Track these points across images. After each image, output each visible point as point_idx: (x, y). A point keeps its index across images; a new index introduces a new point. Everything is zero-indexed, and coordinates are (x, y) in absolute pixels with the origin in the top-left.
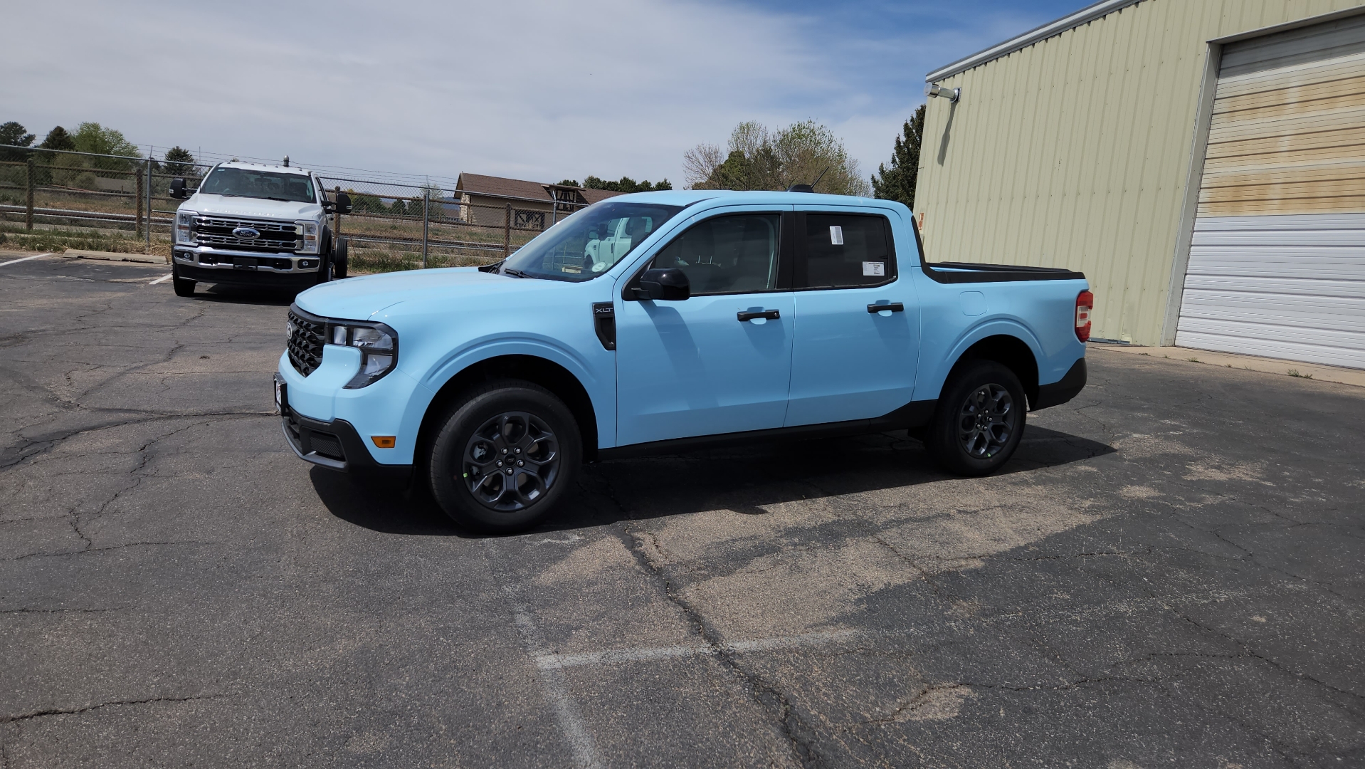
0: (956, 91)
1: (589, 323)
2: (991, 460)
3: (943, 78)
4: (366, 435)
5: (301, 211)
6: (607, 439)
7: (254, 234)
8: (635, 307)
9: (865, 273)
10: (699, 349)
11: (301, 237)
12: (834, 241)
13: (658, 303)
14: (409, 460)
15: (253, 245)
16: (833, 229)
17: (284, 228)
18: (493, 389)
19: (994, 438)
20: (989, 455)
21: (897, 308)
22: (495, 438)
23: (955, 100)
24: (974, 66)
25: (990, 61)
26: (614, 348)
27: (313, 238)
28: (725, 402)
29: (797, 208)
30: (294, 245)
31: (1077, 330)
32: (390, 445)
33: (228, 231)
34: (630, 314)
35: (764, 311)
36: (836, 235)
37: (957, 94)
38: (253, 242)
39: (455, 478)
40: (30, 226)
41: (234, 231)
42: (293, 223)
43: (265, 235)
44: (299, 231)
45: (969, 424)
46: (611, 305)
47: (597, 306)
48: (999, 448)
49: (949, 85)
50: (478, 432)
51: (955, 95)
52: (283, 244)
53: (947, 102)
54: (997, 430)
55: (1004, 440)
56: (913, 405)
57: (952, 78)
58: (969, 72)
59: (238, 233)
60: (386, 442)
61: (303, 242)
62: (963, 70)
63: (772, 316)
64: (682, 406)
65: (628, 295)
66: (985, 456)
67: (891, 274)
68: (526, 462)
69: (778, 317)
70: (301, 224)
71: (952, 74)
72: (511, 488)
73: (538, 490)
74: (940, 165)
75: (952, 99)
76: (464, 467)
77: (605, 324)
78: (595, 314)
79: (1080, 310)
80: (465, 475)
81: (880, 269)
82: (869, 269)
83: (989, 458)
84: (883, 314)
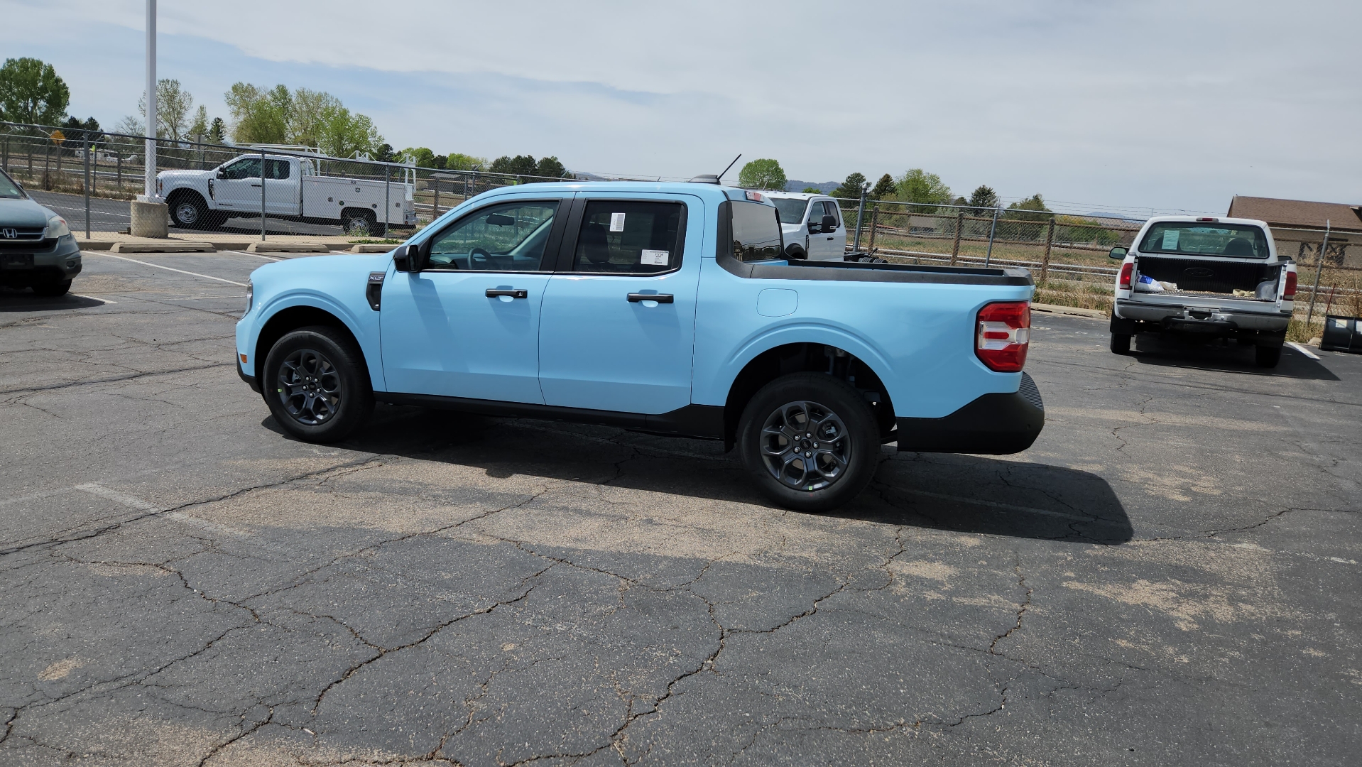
1: (363, 288)
2: (811, 494)
4: (239, 353)
6: (378, 384)
8: (402, 277)
9: (643, 262)
10: (449, 318)
12: (613, 228)
14: (253, 373)
16: (615, 216)
19: (817, 468)
20: (810, 488)
21: (668, 300)
22: (298, 367)
26: (379, 309)
28: (475, 369)
29: (579, 196)
31: (983, 356)
34: (397, 283)
35: (512, 290)
36: (617, 222)
39: (272, 391)
46: (383, 275)
47: (372, 275)
48: (826, 483)
50: (288, 360)
55: (832, 475)
56: (692, 409)
60: (244, 359)
63: (521, 295)
64: (437, 367)
66: (803, 488)
67: (676, 263)
68: (322, 391)
69: (525, 295)
76: (279, 384)
77: (374, 291)
78: (370, 280)
79: (987, 327)
80: (279, 390)
81: (662, 258)
82: (649, 257)
83: (808, 491)
84: (648, 304)
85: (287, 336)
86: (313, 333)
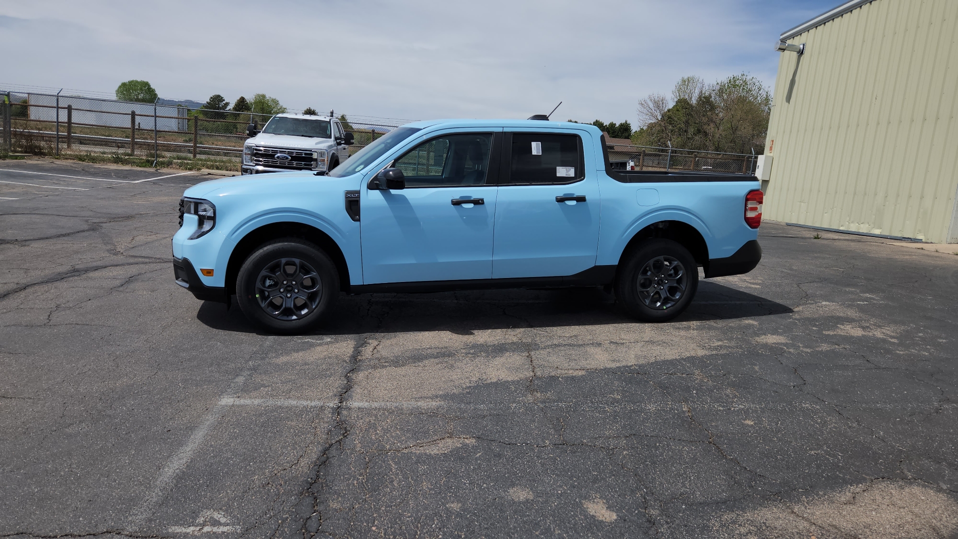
0: (801, 47)
1: (341, 203)
2: (665, 311)
3: (793, 36)
4: (197, 268)
5: (317, 144)
6: (355, 279)
7: (287, 158)
8: (376, 194)
9: (558, 175)
10: (422, 223)
11: (316, 160)
12: (534, 152)
13: (393, 192)
14: (222, 284)
15: (287, 165)
16: (534, 144)
17: (305, 154)
18: (275, 243)
19: (669, 295)
20: (665, 308)
21: (581, 199)
22: (277, 274)
23: (801, 53)
24: (816, 26)
25: (828, 22)
26: (359, 220)
27: (324, 160)
28: (442, 259)
29: (506, 130)
30: (312, 165)
31: (748, 220)
32: (210, 275)
33: (272, 156)
34: (372, 199)
35: (472, 199)
36: (536, 148)
37: (802, 48)
38: (287, 163)
39: (250, 297)
40: (195, 156)
41: (276, 156)
42: (311, 151)
43: (294, 158)
44: (315, 156)
45: (647, 284)
46: (358, 192)
47: (348, 193)
48: (673, 303)
49: (797, 42)
50: (266, 269)
51: (800, 49)
52: (305, 165)
53: (795, 55)
54: (672, 290)
55: (677, 297)
56: (596, 268)
57: (799, 36)
58: (812, 31)
59: (278, 157)
60: (209, 272)
61: (317, 163)
62: (808, 29)
63: (478, 202)
64: (411, 261)
65: (372, 186)
66: (661, 308)
67: (580, 175)
68: (300, 291)
69: (483, 203)
70: (316, 152)
71: (799, 33)
72: (288, 305)
73: (307, 309)
74: (788, 103)
75: (798, 52)
76: (256, 291)
77: (353, 204)
78: (346, 198)
79: (750, 205)
80: (257, 296)
81: (571, 172)
82: (561, 172)
83: (664, 309)
84: (569, 203)
85: (265, 248)
86: (293, 244)
